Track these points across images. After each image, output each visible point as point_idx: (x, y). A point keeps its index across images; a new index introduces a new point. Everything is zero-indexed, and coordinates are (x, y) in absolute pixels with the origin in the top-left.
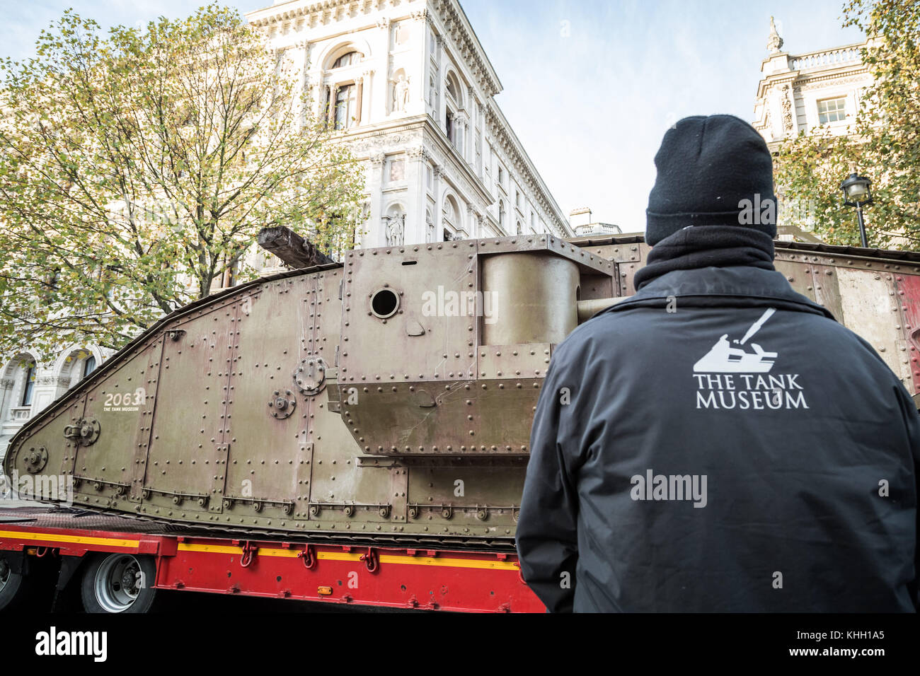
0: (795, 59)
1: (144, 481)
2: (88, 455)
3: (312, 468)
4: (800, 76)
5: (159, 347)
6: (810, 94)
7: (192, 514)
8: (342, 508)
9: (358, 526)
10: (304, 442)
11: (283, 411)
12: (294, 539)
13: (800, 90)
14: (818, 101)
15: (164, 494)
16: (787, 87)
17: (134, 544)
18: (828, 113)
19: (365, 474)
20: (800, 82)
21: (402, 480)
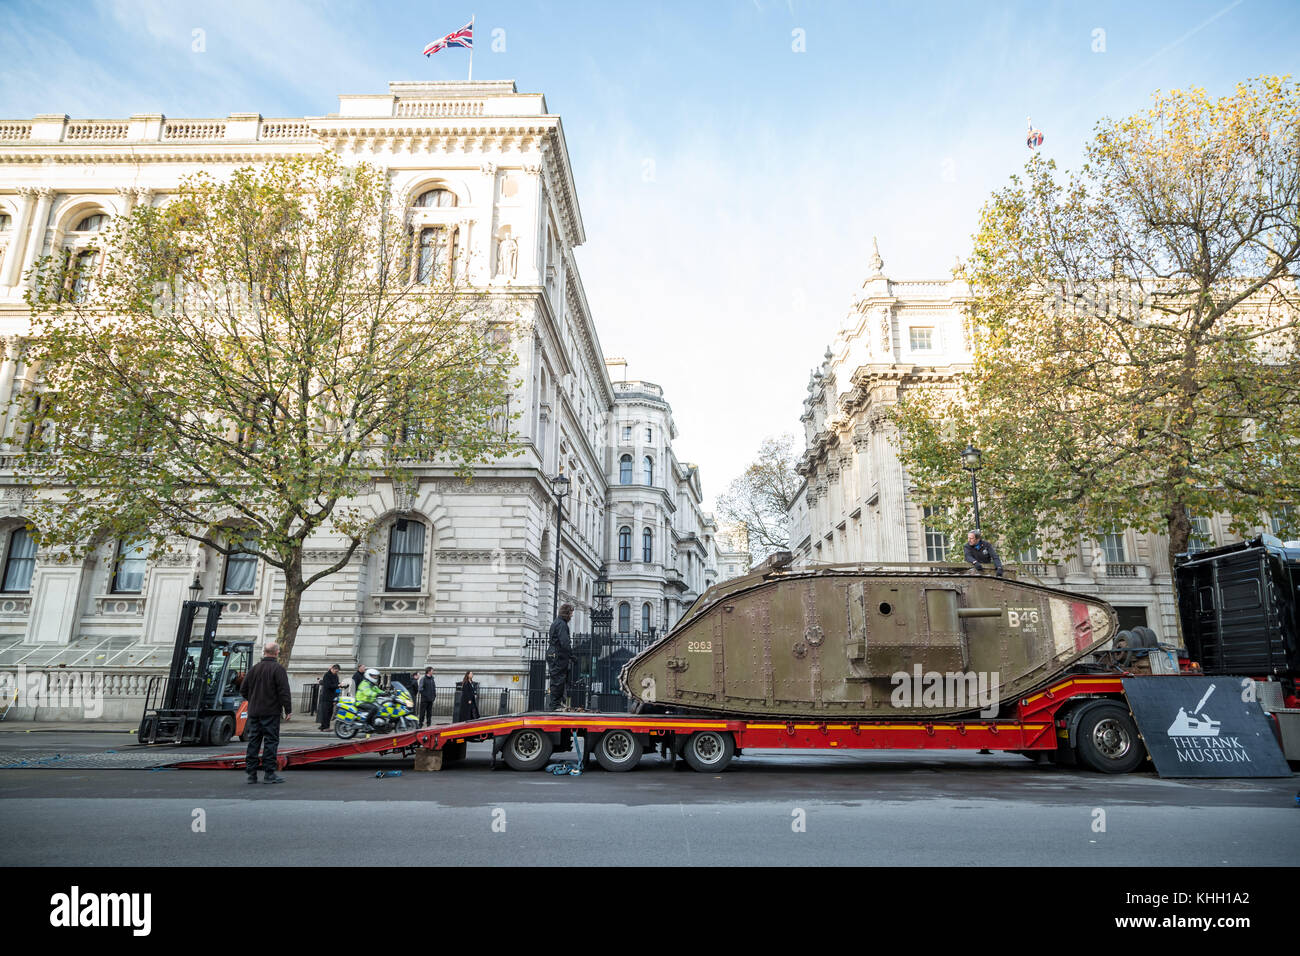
0: (894, 283)
1: (724, 692)
2: (684, 677)
3: (822, 684)
4: (898, 302)
5: (719, 616)
6: (905, 319)
7: (755, 708)
8: (840, 703)
9: (850, 713)
10: (814, 671)
11: (801, 655)
12: (817, 720)
13: (896, 314)
14: (911, 328)
15: (738, 698)
16: (886, 311)
17: (724, 726)
18: (918, 340)
19: (849, 687)
20: (897, 307)
21: (869, 689)
